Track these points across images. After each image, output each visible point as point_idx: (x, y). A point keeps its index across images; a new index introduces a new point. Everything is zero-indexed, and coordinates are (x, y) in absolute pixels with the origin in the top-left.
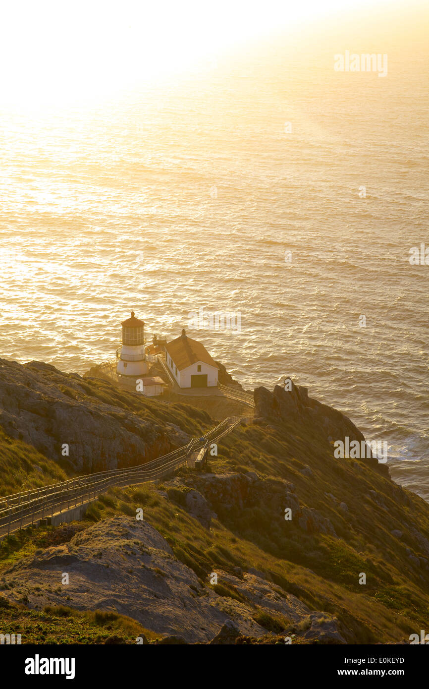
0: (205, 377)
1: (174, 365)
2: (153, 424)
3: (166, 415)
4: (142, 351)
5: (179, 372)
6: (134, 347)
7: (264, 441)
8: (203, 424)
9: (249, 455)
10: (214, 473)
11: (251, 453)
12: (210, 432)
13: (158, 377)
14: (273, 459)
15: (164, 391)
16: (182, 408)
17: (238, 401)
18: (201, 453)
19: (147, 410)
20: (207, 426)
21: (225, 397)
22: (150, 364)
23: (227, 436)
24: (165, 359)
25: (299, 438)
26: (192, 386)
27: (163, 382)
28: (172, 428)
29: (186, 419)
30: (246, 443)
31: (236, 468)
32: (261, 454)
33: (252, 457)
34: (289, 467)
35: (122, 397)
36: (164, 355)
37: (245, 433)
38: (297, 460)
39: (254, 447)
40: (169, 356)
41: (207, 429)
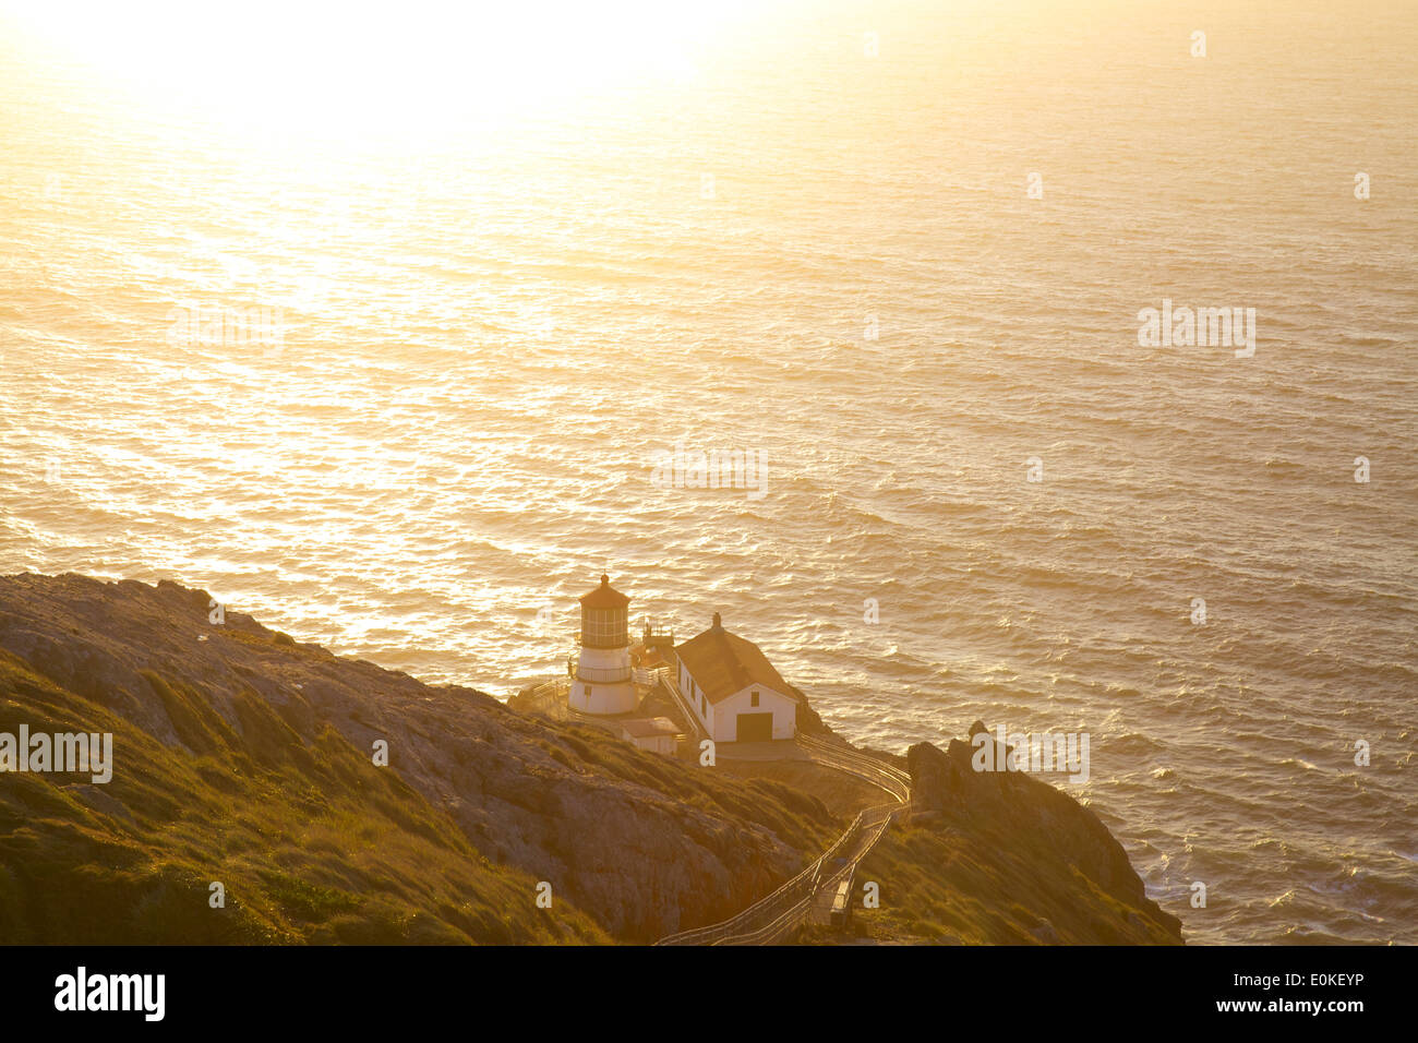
0: (769, 717)
1: (699, 692)
2: (733, 827)
3: (745, 807)
4: (624, 660)
5: (708, 706)
6: (608, 651)
7: (948, 864)
8: (817, 826)
9: (926, 895)
10: (872, 937)
11: (929, 891)
12: (837, 845)
13: (664, 718)
14: (977, 907)
15: (678, 749)
16: (769, 789)
17: (843, 772)
18: (840, 891)
19: (704, 795)
20: (826, 829)
21: (813, 763)
22: (640, 691)
23: (873, 851)
24: (675, 678)
25: (1017, 858)
26: (738, 737)
27: (676, 729)
28: (765, 836)
29: (784, 815)
30: (912, 868)
31: (913, 926)
32: (947, 893)
33: (932, 900)
34: (1009, 923)
35: (650, 765)
36: (671, 670)
37: (906, 847)
38: (1022, 908)
39: (930, 878)
40: (685, 673)
41: (828, 837)
